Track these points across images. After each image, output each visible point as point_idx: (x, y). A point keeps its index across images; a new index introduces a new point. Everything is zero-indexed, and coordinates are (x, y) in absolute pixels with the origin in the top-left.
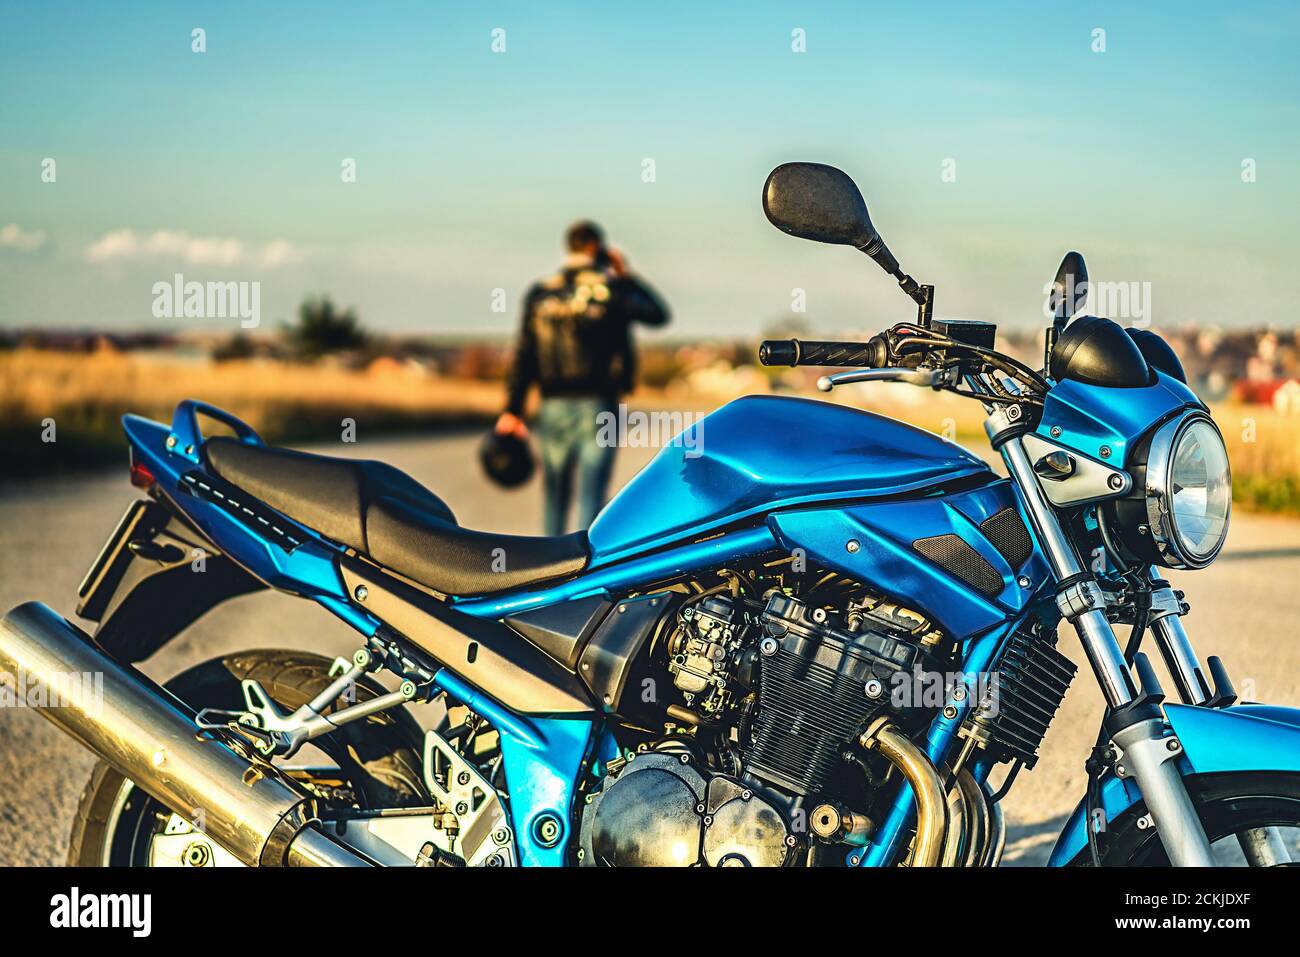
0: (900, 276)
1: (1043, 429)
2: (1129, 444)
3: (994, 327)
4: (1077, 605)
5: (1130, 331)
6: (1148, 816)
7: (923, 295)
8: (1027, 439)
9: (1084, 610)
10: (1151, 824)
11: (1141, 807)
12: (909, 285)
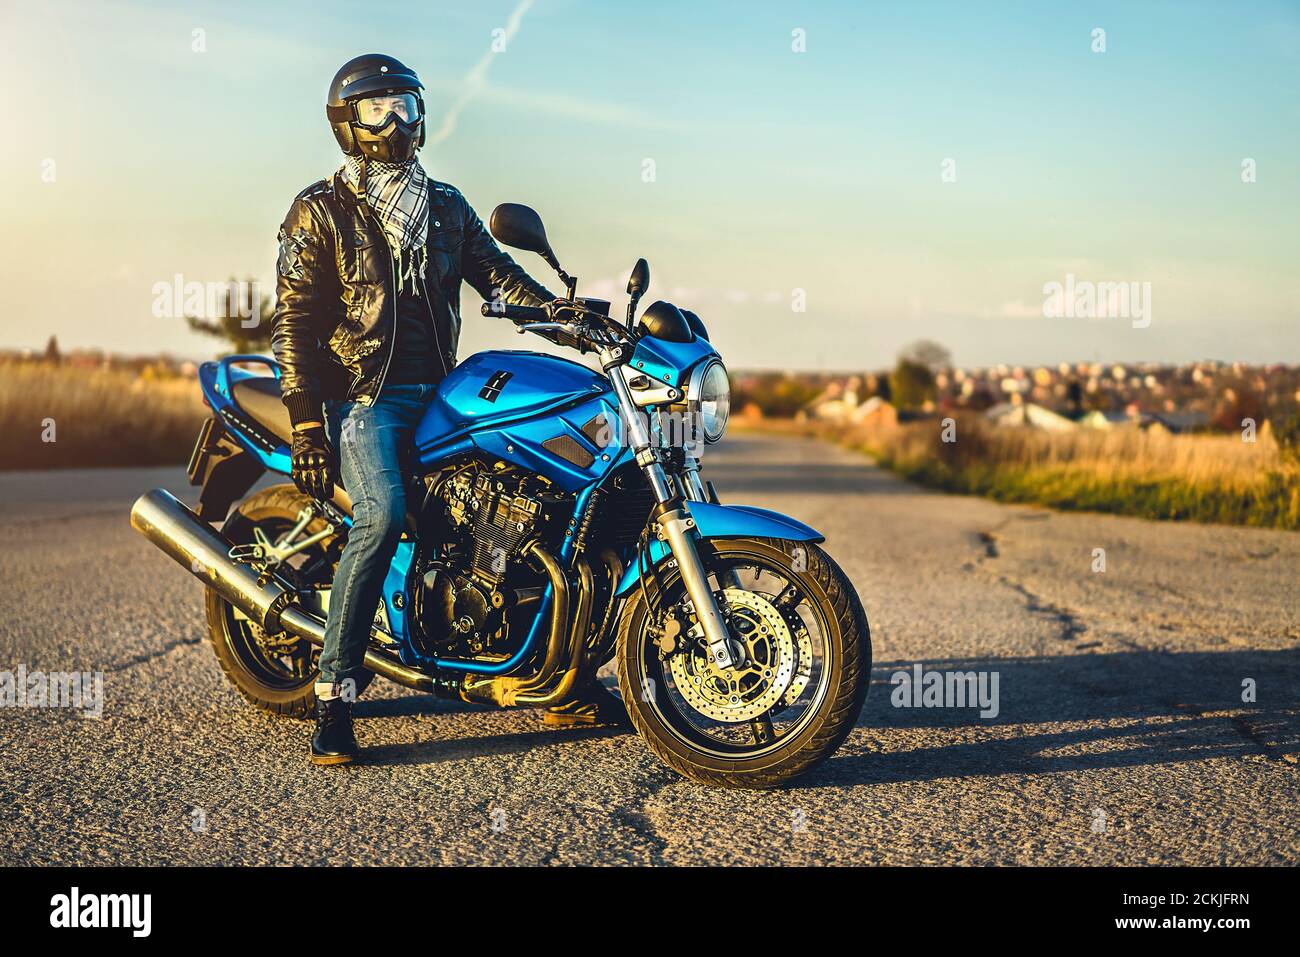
0: (560, 271)
1: (633, 362)
2: (680, 373)
3: (609, 304)
4: (648, 460)
5: (681, 310)
6: (675, 561)
7: (571, 282)
8: (624, 368)
9: (651, 463)
10: (676, 564)
11: (671, 556)
12: (564, 277)
